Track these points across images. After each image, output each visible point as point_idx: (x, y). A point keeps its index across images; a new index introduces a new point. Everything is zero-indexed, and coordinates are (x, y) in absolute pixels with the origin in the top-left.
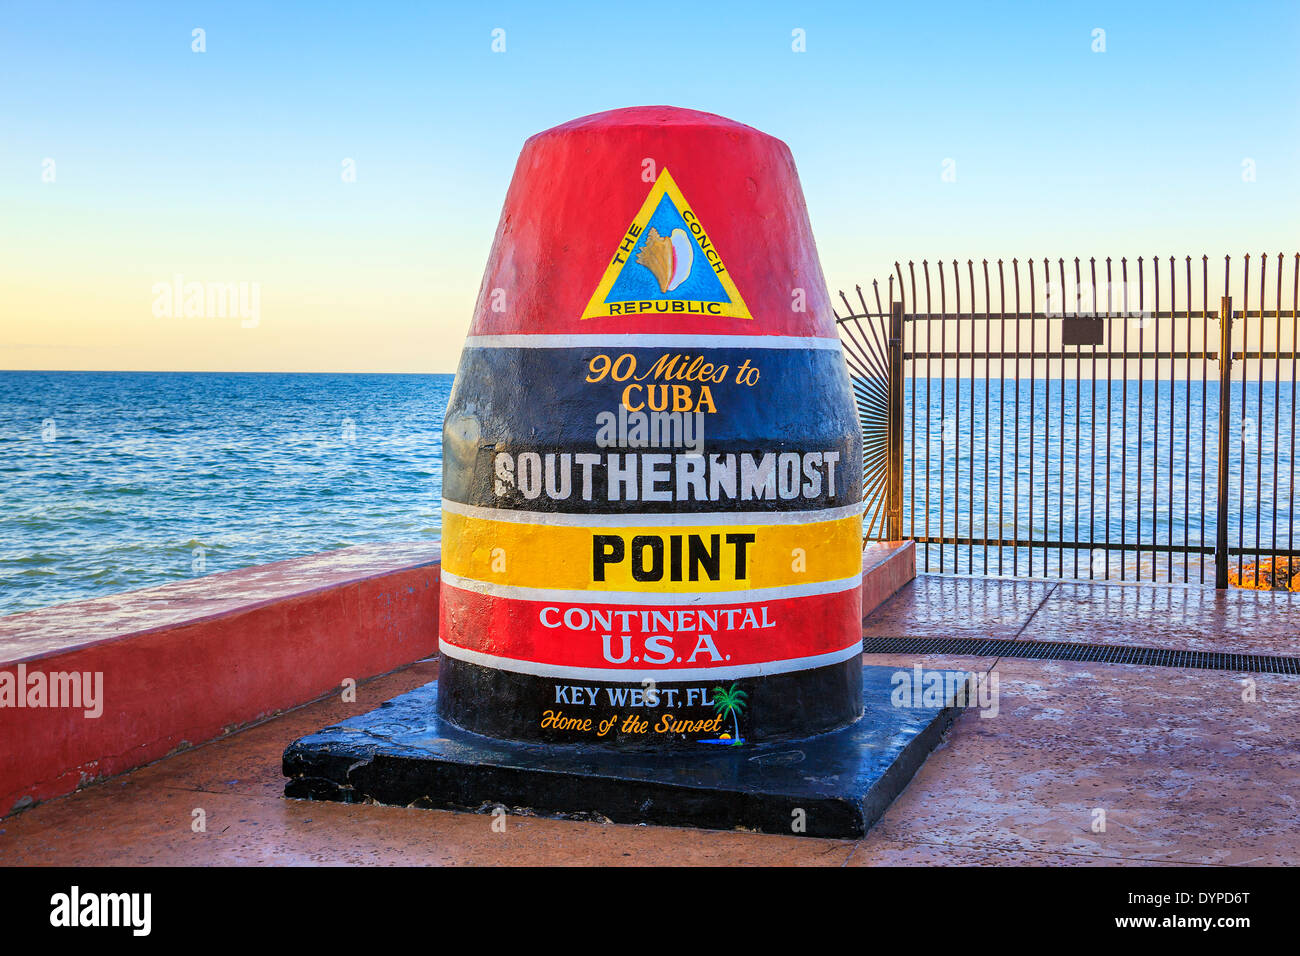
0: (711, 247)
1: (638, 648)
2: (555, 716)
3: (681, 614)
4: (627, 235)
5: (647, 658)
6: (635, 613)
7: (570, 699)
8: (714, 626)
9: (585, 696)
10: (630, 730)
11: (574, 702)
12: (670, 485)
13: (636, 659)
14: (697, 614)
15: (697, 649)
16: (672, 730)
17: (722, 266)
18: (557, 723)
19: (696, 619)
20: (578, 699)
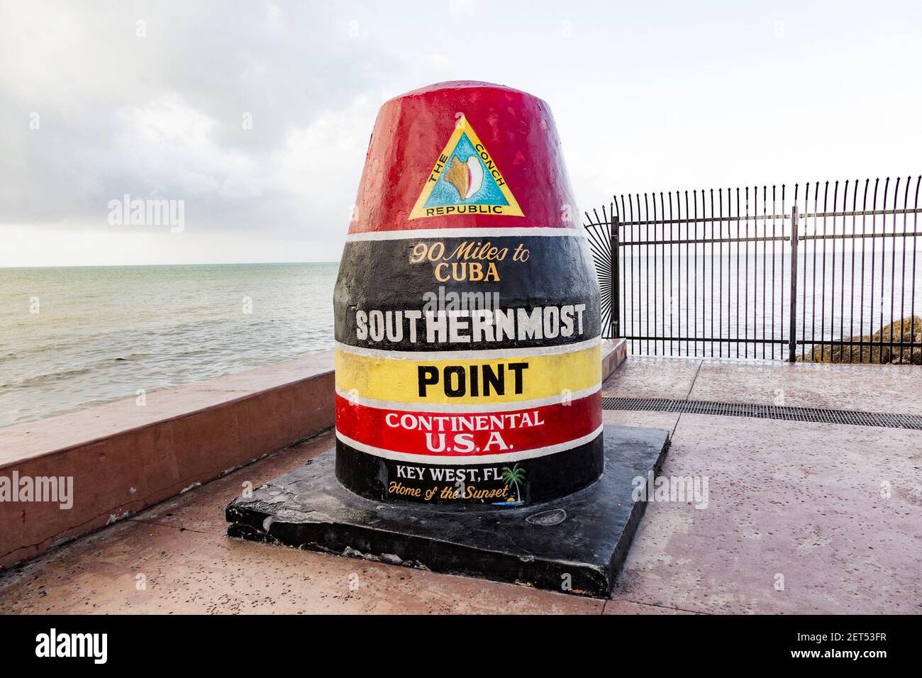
0: (495, 168)
1: (450, 441)
2: (397, 486)
3: (478, 418)
4: (438, 162)
5: (456, 449)
6: (447, 418)
7: (406, 474)
8: (501, 426)
9: (416, 473)
10: (446, 497)
11: (409, 477)
12: (469, 332)
13: (449, 449)
14: (489, 418)
15: (490, 442)
16: (474, 497)
17: (503, 181)
18: (399, 490)
19: (489, 422)
20: (412, 475)
